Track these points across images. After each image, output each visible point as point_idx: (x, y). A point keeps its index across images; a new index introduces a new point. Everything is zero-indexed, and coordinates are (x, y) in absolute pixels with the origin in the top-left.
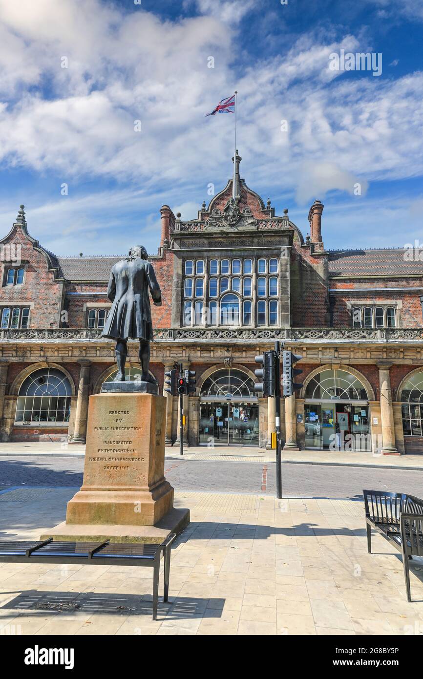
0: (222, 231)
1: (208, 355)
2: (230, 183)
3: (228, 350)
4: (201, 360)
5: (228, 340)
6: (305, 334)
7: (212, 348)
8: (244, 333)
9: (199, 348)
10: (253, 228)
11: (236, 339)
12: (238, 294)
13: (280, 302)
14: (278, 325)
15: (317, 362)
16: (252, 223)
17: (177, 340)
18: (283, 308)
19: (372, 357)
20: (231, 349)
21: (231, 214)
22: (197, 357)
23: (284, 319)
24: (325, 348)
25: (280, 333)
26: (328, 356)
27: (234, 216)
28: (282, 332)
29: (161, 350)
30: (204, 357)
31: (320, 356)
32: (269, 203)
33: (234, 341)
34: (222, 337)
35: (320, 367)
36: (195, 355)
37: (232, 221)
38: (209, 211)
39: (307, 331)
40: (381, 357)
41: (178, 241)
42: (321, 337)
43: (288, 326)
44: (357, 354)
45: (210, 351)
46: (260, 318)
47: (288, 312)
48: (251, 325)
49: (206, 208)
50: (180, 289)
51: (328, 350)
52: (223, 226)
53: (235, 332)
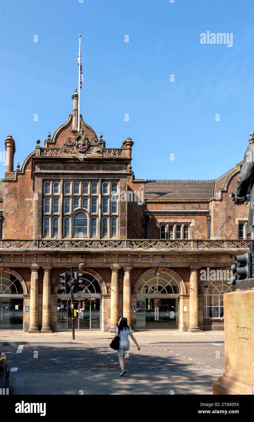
0: (74, 157)
1: (67, 261)
2: (70, 118)
3: (82, 258)
4: (61, 265)
5: (82, 249)
6: (140, 244)
7: (70, 256)
8: (93, 243)
9: (59, 256)
10: (98, 156)
11: (87, 248)
12: (86, 212)
13: (119, 218)
14: (117, 237)
15: (148, 266)
16: (98, 152)
17: (41, 249)
18: (122, 224)
19: (188, 261)
20: (84, 256)
21: (82, 143)
22: (57, 263)
23: (122, 232)
24: (155, 255)
25: (121, 244)
26: (156, 262)
27: (84, 145)
28: (122, 242)
29: (29, 257)
30: (63, 263)
31: (151, 262)
32: (102, 137)
33: (87, 249)
34: (76, 246)
35: (149, 270)
36: (56, 261)
37: (83, 149)
38: (54, 141)
39: (141, 242)
40: (193, 261)
41: (39, 165)
42: (151, 247)
43: (125, 237)
44: (177, 260)
45: (68, 258)
46: (103, 232)
47: (125, 226)
48: (97, 236)
49: (51, 138)
50: (41, 206)
51: (156, 257)
52: (75, 153)
53: (87, 242)
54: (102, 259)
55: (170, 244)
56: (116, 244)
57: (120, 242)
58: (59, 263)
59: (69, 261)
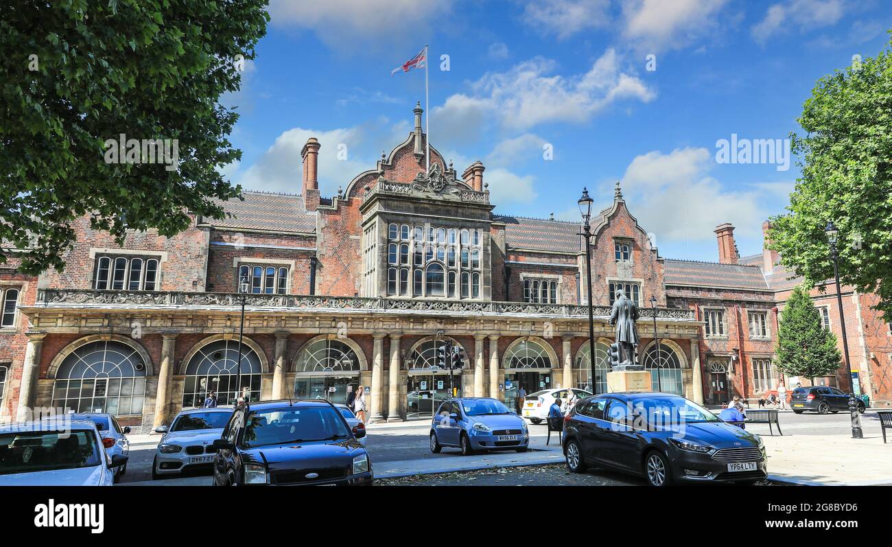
0: (428, 197)
1: (421, 327)
3: (441, 323)
4: (414, 332)
5: (439, 313)
6: (507, 308)
7: (425, 320)
8: (454, 305)
9: (412, 320)
10: (456, 198)
11: (446, 311)
12: (443, 265)
13: (482, 274)
14: (481, 298)
15: (517, 334)
16: (456, 193)
17: (388, 311)
18: (486, 281)
19: (560, 330)
20: (443, 321)
21: (437, 181)
22: (409, 329)
23: (486, 292)
24: (525, 321)
25: (486, 306)
26: (525, 329)
27: (439, 183)
28: (488, 306)
29: (372, 321)
30: (417, 329)
31: (520, 329)
33: (446, 313)
34: (433, 308)
35: (518, 339)
36: (408, 327)
37: (438, 188)
39: (509, 306)
40: (565, 330)
41: (383, 202)
42: (520, 311)
43: (489, 299)
45: (423, 323)
46: (464, 291)
47: (489, 286)
48: (457, 296)
50: (385, 254)
51: (526, 324)
52: (429, 192)
53: (445, 304)
54: (464, 325)
55: (540, 309)
56: (481, 307)
57: (485, 305)
58: (412, 329)
59: (425, 326)
